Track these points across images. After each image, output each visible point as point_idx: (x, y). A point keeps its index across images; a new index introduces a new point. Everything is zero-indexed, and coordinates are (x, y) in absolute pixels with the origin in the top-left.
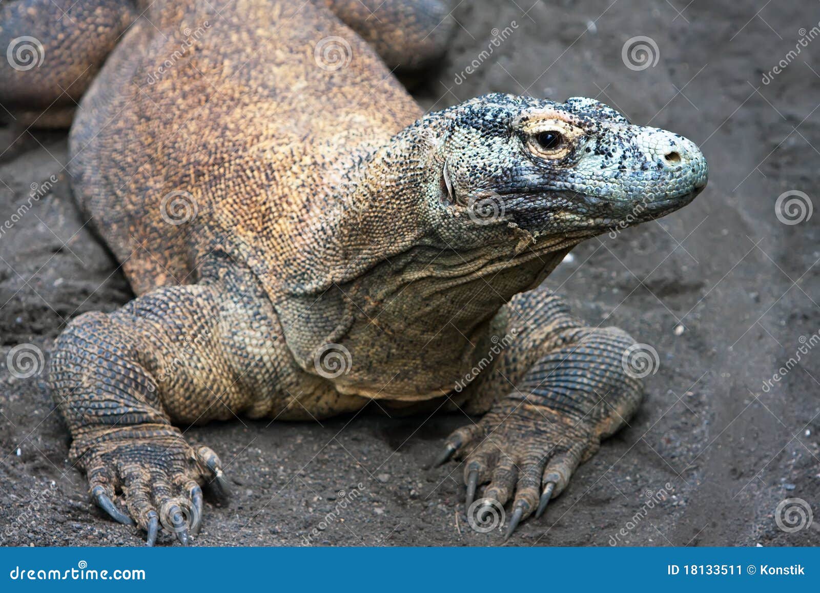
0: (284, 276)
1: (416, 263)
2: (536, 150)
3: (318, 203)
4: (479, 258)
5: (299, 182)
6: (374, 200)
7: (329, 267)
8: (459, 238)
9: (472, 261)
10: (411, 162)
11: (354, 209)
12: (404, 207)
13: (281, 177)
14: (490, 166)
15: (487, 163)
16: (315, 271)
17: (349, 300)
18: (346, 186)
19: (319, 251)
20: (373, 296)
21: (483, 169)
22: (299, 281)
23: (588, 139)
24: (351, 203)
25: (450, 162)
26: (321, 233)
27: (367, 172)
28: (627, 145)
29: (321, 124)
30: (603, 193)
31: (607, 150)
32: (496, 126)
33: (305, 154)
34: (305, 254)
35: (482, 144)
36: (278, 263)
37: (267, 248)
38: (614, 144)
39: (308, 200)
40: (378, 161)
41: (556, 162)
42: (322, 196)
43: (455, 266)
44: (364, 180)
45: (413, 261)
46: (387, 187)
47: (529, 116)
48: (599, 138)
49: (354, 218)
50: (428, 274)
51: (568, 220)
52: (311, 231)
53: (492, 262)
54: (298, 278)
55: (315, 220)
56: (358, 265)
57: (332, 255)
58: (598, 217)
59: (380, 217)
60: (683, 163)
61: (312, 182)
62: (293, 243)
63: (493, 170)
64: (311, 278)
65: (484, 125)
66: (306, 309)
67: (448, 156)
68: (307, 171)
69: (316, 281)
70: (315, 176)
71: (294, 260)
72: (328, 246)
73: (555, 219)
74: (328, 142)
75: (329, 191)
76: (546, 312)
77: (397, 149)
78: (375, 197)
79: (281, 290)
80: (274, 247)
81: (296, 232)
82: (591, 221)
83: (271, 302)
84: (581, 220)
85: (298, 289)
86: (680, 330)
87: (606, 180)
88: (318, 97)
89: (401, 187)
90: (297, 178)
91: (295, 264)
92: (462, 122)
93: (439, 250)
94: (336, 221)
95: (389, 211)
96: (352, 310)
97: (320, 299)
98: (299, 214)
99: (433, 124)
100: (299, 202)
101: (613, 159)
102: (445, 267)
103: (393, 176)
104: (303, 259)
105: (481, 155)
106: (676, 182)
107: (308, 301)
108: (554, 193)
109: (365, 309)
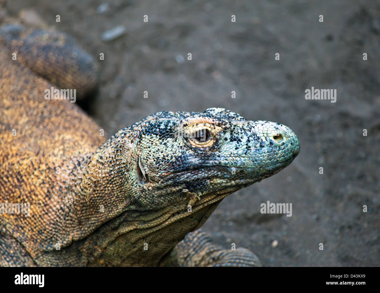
0: (39, 241)
1: (126, 222)
2: (194, 143)
3: (56, 193)
4: (166, 213)
5: (40, 181)
6: (96, 186)
7: (69, 232)
8: (153, 203)
9: (161, 216)
10: (117, 160)
11: (83, 193)
12: (115, 188)
13: (28, 179)
14: (167, 156)
15: (165, 155)
16: (59, 235)
17: (84, 250)
18: (73, 180)
19: (61, 223)
20: (100, 246)
21: (163, 158)
22: (49, 243)
23: (225, 132)
24: (80, 190)
25: (142, 157)
26: (60, 211)
27: (88, 170)
28: (249, 133)
29: (44, 143)
30: (239, 164)
31: (237, 138)
32: (167, 132)
33: (41, 163)
34: (52, 225)
35: (161, 143)
36: (34, 233)
37: (25, 225)
38: (241, 133)
39: (48, 191)
40: (94, 162)
41: (207, 149)
42: (57, 188)
43: (151, 220)
44: (87, 175)
45: (124, 221)
46: (104, 177)
47: (187, 123)
48: (232, 131)
49: (83, 199)
50: (135, 227)
51: (219, 183)
52: (53, 211)
53: (173, 215)
54: (48, 241)
55: (55, 203)
56: (89, 228)
57: (70, 224)
58: (237, 179)
59: (101, 196)
60: (285, 140)
61: (49, 180)
62: (42, 219)
63: (169, 158)
64: (57, 240)
65: (161, 133)
66: (56, 260)
67: (140, 153)
68: (44, 174)
69: (61, 241)
70: (51, 176)
71: (45, 230)
72: (67, 218)
73: (211, 184)
74: (53, 154)
75: (61, 184)
76: (199, 243)
77: (106, 153)
78: (96, 184)
79: (38, 250)
80: (29, 223)
81: (43, 213)
82: (233, 182)
83: (32, 258)
84: (227, 182)
85: (49, 248)
86: (275, 243)
87: (240, 156)
88: (38, 127)
89: (112, 176)
90: (39, 178)
91: (45, 232)
92: (146, 132)
93: (140, 212)
94: (70, 202)
95: (106, 192)
96: (87, 256)
97: (64, 252)
98: (44, 201)
99: (128, 135)
100: (43, 194)
101: (242, 143)
102: (145, 222)
103: (106, 170)
104: (50, 229)
105: (161, 150)
106: (282, 152)
107: (56, 254)
108: (209, 168)
109: (95, 254)
